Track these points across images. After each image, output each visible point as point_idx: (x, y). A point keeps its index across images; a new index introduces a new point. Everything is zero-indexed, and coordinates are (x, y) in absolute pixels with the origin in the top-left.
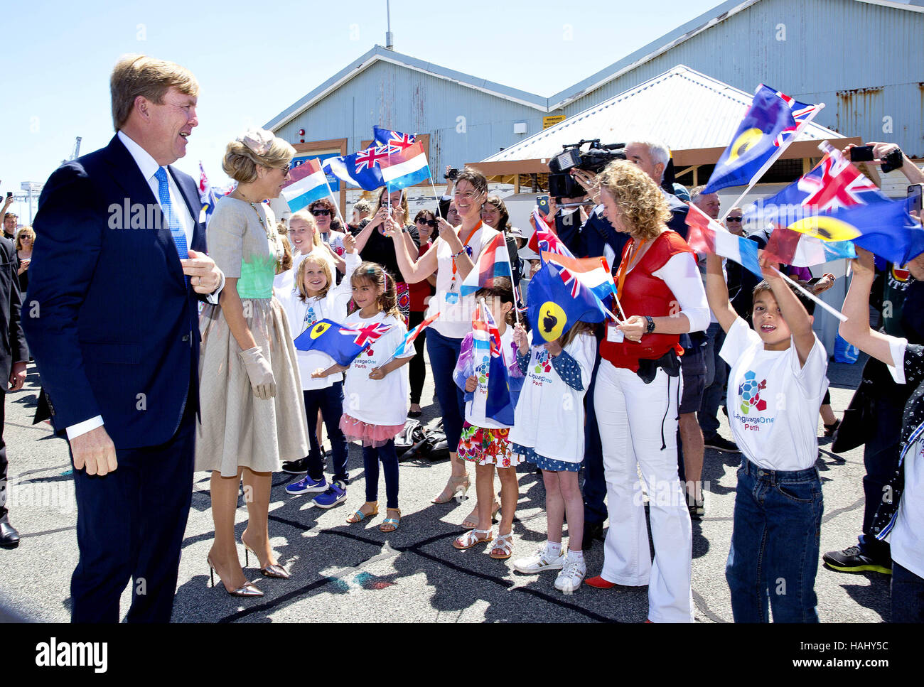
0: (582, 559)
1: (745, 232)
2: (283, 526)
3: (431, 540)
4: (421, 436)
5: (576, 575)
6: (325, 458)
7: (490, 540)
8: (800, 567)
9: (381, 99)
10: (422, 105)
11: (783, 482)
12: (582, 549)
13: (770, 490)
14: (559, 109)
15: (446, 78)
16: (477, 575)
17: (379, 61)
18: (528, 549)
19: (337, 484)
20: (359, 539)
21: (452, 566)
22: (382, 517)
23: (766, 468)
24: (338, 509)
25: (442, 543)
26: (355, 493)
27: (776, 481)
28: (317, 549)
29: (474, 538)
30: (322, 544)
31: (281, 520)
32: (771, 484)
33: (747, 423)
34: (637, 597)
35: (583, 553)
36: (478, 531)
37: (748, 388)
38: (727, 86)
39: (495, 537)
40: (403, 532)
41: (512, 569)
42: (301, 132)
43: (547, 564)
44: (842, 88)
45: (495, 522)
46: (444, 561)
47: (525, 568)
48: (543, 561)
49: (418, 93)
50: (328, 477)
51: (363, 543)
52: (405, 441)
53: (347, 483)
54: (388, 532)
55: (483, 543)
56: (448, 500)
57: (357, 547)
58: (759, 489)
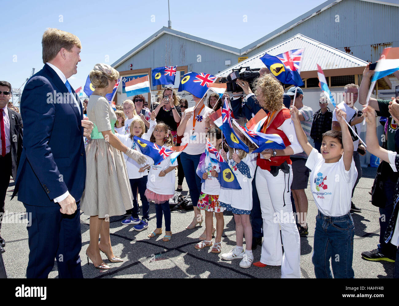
0: (252, 254)
1: (328, 108)
2: (120, 239)
3: (185, 245)
4: (182, 199)
5: (249, 261)
6: (139, 209)
7: (211, 245)
8: (345, 259)
9: (166, 50)
10: (184, 53)
11: (334, 222)
12: (252, 249)
13: (329, 225)
14: (245, 54)
15: (195, 41)
16: (205, 260)
17: (165, 34)
18: (228, 249)
19: (144, 220)
20: (153, 244)
21: (194, 256)
22: (163, 235)
23: (327, 215)
24: (144, 231)
25: (190, 246)
26: (152, 224)
27: (332, 221)
28: (135, 249)
29: (204, 244)
30: (137, 246)
31: (119, 236)
32: (329, 223)
33: (319, 195)
34: (276, 271)
35: (252, 251)
36: (206, 241)
37: (318, 180)
38: (320, 43)
39: (213, 244)
40: (172, 241)
41: (221, 258)
42: (131, 65)
43: (236, 256)
44: (374, 43)
45: (213, 237)
46: (190, 254)
47: (226, 258)
48: (235, 254)
49: (182, 47)
50: (140, 217)
51: (155, 246)
52: (175, 201)
53: (148, 220)
54: (166, 241)
55: (208, 246)
56: (193, 228)
57: (152, 248)
58: (325, 225)
